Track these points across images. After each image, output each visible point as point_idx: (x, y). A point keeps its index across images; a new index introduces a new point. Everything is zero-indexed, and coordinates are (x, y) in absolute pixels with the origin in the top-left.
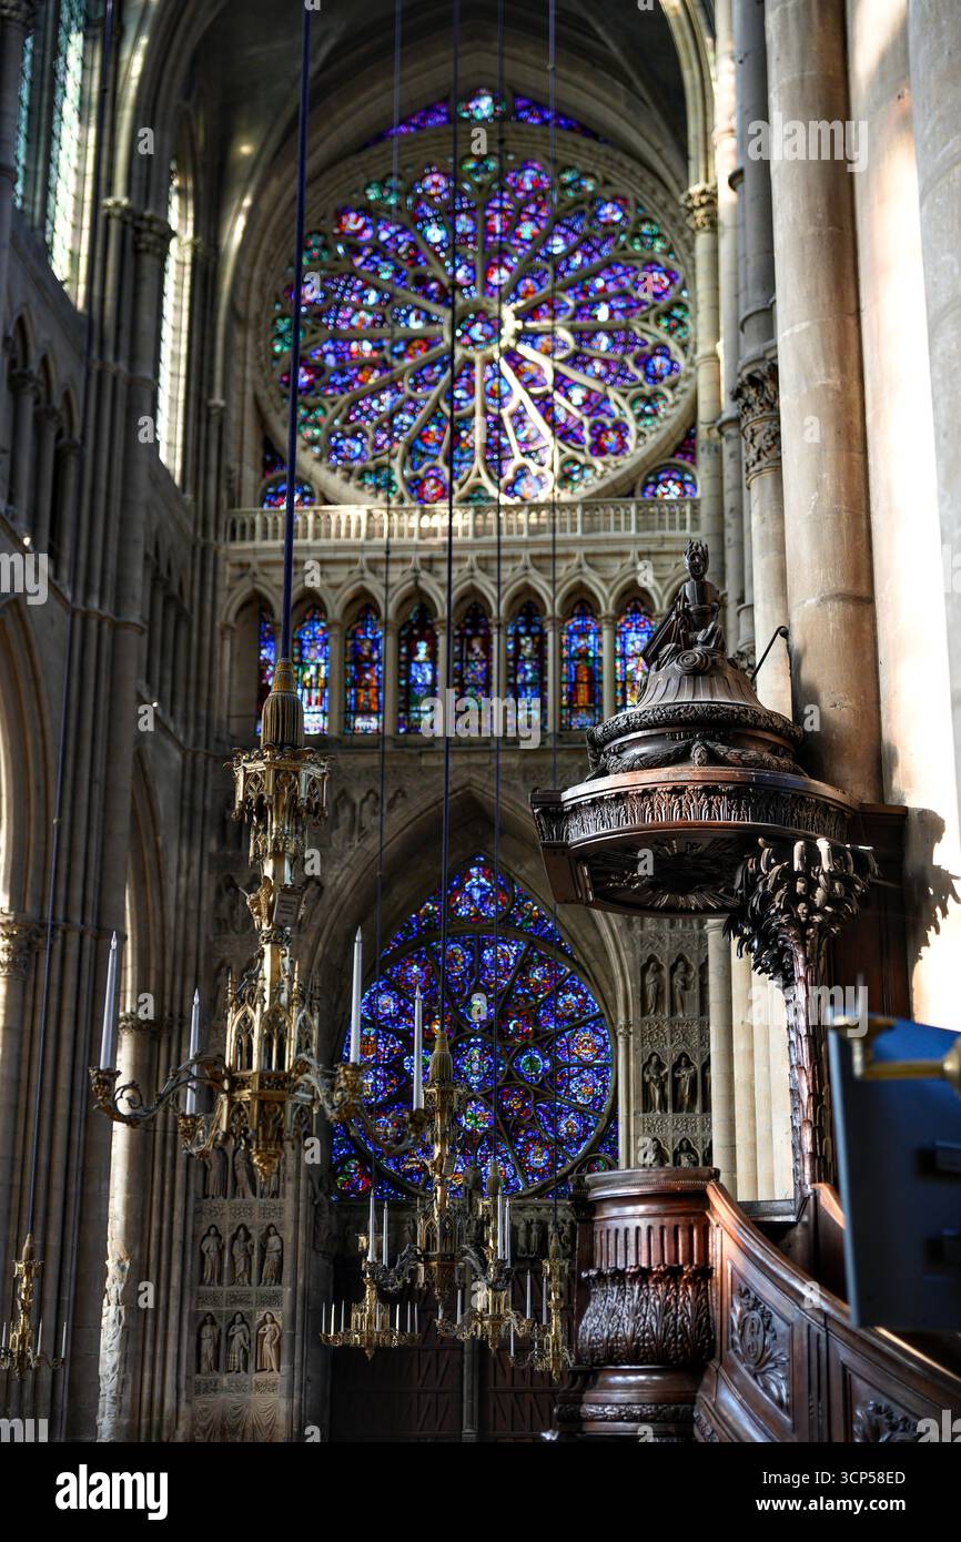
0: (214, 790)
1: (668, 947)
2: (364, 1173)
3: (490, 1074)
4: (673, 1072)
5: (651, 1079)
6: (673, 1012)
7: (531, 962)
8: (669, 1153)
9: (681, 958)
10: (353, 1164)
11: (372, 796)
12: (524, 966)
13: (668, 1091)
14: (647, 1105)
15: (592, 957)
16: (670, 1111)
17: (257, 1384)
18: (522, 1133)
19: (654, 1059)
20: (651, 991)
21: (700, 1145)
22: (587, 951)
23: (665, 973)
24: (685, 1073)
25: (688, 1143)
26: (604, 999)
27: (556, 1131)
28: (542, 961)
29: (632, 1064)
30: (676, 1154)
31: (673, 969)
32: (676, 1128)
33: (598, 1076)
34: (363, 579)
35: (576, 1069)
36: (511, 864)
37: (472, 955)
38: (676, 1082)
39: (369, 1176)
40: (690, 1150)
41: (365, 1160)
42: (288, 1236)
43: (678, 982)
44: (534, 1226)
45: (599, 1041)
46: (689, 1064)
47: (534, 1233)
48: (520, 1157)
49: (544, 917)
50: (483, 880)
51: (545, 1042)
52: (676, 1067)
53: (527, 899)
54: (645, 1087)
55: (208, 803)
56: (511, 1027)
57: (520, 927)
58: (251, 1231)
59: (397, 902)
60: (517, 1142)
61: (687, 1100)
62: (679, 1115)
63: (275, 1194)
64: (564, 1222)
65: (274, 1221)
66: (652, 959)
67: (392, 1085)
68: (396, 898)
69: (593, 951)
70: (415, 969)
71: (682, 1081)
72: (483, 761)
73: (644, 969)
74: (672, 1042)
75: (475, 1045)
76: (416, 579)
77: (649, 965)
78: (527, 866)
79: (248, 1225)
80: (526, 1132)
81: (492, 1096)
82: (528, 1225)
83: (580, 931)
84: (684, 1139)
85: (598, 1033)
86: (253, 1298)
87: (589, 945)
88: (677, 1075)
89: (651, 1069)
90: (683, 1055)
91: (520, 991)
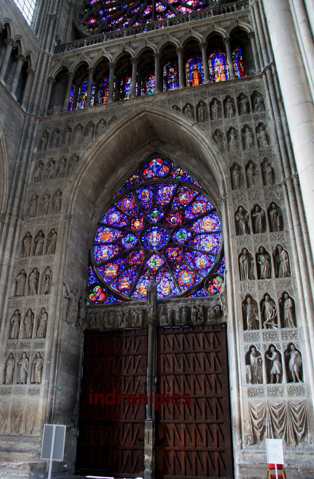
0: (38, 131)
1: (243, 157)
2: (102, 292)
3: (162, 241)
4: (252, 214)
5: (240, 219)
6: (248, 186)
7: (180, 192)
8: (254, 256)
9: (250, 162)
10: (97, 288)
11: (102, 122)
12: (176, 194)
13: (250, 224)
14: (238, 231)
15: (208, 185)
16: (252, 233)
17: (30, 390)
18: (178, 267)
19: (241, 209)
20: (236, 177)
21: (270, 248)
22: (206, 183)
23: (243, 170)
24: (259, 215)
25: (264, 249)
26: (215, 202)
27: (195, 265)
28: (185, 191)
29: (228, 213)
30: (257, 255)
31: (247, 167)
32: (256, 241)
33: (215, 238)
34: (103, 53)
35: (204, 236)
36: (169, 154)
37: (153, 192)
38: (254, 219)
39: (104, 293)
40: (265, 253)
41: (102, 285)
42: (50, 313)
43: (250, 172)
44: (183, 309)
45: (214, 222)
46: (260, 210)
47: (184, 313)
48: (177, 278)
49: (186, 174)
50: (158, 164)
51: (188, 224)
52: (253, 211)
53: (178, 168)
54: (237, 222)
55: (35, 134)
56: (172, 220)
57: (175, 179)
58: (33, 311)
59: (120, 175)
60: (175, 271)
61: (261, 227)
62: (257, 235)
63: (47, 293)
64: (200, 306)
65: (44, 306)
66: (235, 164)
67: (116, 251)
68: (120, 174)
69: (209, 183)
70: (128, 202)
71: (257, 218)
72: (150, 100)
73: (232, 169)
74: (249, 199)
75: (154, 230)
76: (124, 49)
77: (234, 167)
78: (177, 154)
79: (32, 308)
80: (180, 267)
81: (162, 252)
82: (181, 310)
83: (202, 175)
84: (261, 247)
85: (214, 218)
86: (32, 345)
87: (207, 180)
88: (254, 215)
89: (240, 214)
90: (256, 205)
91: (175, 205)
